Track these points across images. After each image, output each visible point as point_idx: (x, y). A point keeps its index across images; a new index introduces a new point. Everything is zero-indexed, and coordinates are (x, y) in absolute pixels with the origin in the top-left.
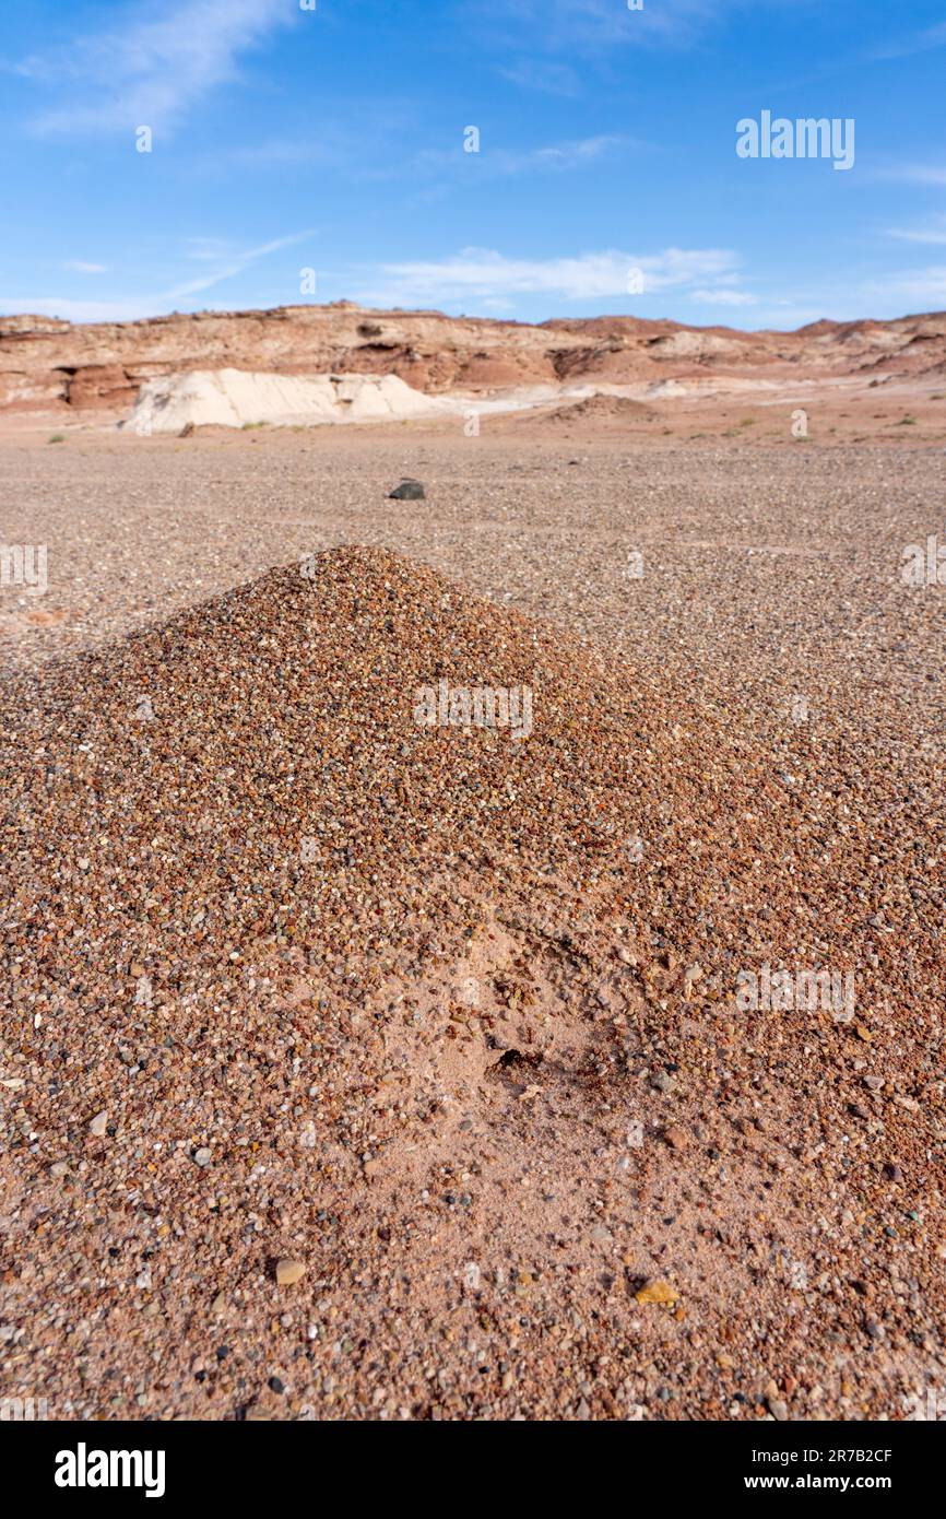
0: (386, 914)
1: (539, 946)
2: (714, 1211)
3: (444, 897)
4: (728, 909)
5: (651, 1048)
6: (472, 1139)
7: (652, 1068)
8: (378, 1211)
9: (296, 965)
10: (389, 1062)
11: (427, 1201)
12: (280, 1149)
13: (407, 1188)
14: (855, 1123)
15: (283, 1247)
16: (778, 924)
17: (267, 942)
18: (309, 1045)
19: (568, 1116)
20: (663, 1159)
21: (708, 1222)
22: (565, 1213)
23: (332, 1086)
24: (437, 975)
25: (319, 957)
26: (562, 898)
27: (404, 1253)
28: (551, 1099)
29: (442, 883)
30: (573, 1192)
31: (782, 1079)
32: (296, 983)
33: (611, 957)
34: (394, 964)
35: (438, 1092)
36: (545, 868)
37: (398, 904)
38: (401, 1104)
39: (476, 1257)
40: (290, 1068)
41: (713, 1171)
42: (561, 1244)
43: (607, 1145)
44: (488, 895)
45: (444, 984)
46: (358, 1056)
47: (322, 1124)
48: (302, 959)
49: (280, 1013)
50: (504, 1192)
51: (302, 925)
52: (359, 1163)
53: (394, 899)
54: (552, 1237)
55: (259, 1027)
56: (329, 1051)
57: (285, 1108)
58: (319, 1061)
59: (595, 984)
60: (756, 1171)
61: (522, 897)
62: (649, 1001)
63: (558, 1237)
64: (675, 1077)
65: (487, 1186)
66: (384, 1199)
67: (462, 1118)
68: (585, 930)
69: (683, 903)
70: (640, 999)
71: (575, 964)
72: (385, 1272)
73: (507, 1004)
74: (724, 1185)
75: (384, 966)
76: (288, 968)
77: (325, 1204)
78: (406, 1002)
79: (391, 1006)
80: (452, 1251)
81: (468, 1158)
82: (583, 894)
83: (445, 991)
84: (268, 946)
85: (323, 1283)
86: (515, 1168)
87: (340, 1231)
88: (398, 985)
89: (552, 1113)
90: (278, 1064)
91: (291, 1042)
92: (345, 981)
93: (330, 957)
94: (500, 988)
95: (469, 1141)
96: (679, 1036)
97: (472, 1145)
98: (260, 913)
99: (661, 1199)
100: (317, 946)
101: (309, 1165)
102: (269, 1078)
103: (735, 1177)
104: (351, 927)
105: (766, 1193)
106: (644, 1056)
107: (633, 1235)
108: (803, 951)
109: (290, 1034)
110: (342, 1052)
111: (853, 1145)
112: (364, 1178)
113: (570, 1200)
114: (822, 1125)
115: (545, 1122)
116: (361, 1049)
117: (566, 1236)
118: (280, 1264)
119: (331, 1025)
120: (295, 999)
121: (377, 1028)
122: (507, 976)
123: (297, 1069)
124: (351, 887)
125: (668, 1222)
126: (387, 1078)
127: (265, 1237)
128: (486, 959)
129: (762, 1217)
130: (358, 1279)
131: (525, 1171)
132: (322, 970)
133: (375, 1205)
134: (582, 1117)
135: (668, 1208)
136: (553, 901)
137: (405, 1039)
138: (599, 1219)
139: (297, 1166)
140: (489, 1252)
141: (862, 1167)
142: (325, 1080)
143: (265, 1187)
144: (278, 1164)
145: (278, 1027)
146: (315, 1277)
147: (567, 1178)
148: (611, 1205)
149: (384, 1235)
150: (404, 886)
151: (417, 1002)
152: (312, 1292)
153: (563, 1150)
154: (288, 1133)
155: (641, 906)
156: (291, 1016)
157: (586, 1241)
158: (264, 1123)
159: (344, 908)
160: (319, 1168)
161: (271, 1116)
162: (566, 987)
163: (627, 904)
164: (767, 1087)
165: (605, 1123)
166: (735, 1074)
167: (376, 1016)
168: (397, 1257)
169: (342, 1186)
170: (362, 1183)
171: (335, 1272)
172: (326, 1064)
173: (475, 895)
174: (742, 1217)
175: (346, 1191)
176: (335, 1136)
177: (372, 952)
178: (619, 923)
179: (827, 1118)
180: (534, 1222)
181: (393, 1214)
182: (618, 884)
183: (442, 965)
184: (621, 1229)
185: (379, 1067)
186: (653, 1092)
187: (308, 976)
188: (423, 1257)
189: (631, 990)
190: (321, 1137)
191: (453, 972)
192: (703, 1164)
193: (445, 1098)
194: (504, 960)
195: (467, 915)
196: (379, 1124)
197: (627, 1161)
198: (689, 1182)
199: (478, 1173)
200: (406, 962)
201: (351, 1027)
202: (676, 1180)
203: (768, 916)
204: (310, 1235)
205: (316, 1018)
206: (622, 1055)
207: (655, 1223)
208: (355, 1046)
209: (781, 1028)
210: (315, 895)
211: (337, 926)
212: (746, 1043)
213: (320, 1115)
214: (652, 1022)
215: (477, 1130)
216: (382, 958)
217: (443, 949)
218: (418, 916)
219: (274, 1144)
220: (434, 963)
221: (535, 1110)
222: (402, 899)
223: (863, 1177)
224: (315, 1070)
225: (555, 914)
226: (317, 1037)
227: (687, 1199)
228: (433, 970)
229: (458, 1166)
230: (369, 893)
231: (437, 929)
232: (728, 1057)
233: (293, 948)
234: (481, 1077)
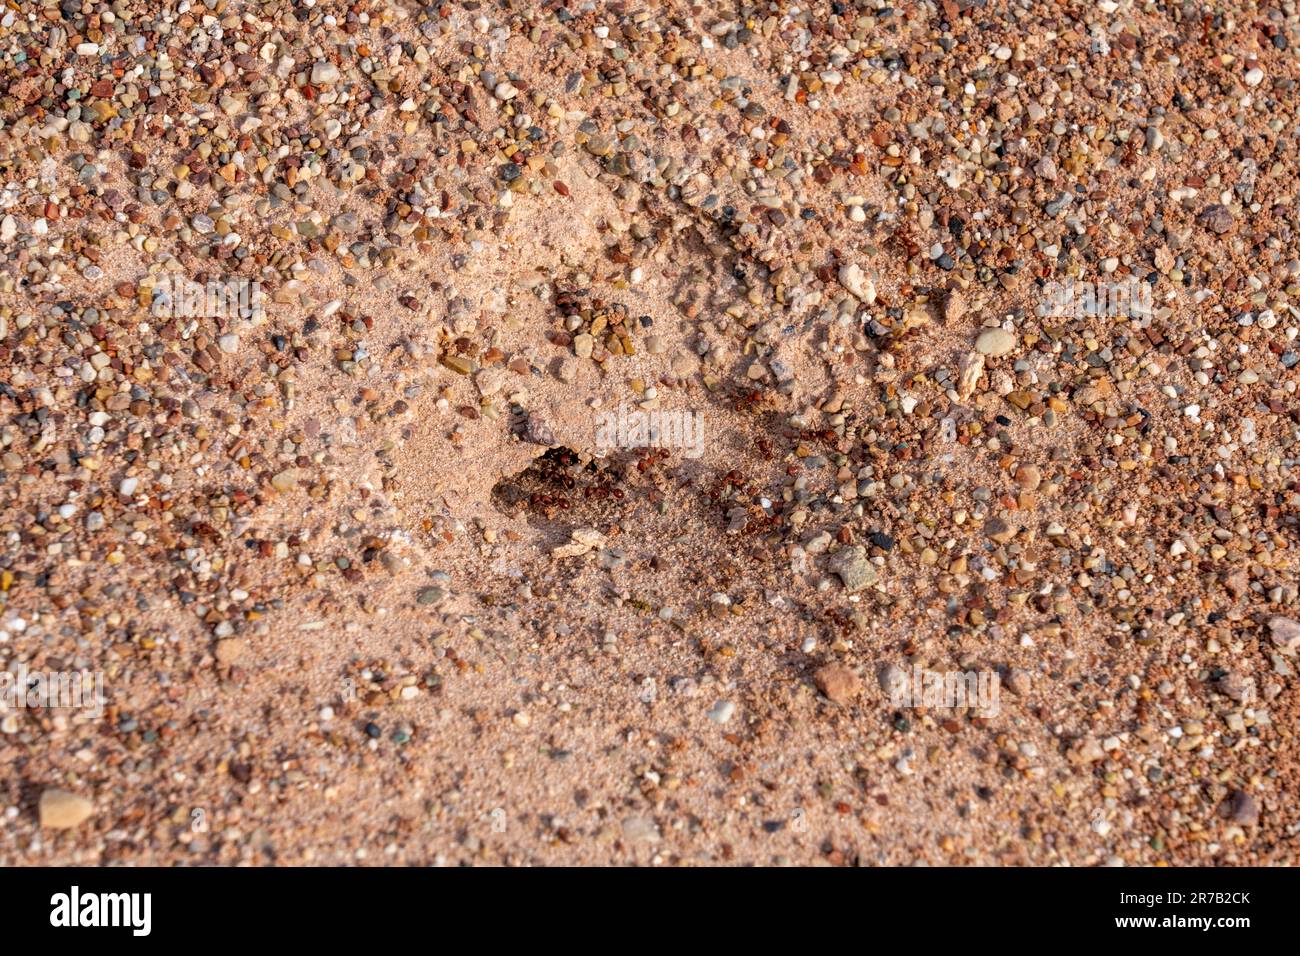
0: (324, 99)
1: (668, 222)
2: (863, 822)
3: (465, 76)
4: (1133, 194)
5: (850, 492)
6: (436, 624)
7: (839, 536)
8: (235, 730)
9: (110, 195)
10: (289, 446)
11: (327, 727)
12: (56, 591)
13: (295, 698)
14: (1210, 705)
15: (53, 766)
16: (1240, 246)
17: (47, 132)
18: (126, 386)
19: (642, 606)
20: (801, 717)
21: (846, 838)
22: (585, 783)
23: (167, 481)
24: (422, 263)
25: (161, 184)
26: (745, 113)
27: (273, 808)
28: (619, 566)
29: (467, 35)
30: (609, 750)
31: (1098, 599)
32: (106, 241)
33: (822, 275)
34: (329, 227)
35: (382, 522)
36: (722, 28)
37: (355, 77)
38: (305, 536)
39: (402, 832)
40: (84, 430)
41: (887, 752)
42: (562, 835)
43: (702, 673)
44: (570, 86)
45: (435, 286)
46: (226, 425)
47: (141, 555)
48: (122, 185)
49: (68, 307)
50: (477, 730)
51: (128, 101)
52: (207, 639)
53: (348, 65)
54: (547, 819)
55: (22, 333)
56: (168, 405)
57: (68, 511)
58: (144, 424)
59: (772, 332)
60: (975, 765)
61: (650, 101)
62: (881, 389)
63: (557, 823)
64: (880, 560)
65: (447, 715)
66: (246, 711)
67: (424, 580)
68: (778, 203)
69: (1030, 164)
70: (861, 380)
71: (740, 277)
72: (233, 834)
73: (571, 345)
74: (900, 780)
75: (305, 227)
76: (86, 199)
77: (135, 704)
78: (345, 319)
79: (311, 324)
80: (361, 817)
81: (421, 658)
82: (797, 110)
83: (433, 303)
84: (48, 143)
85: (122, 835)
86: (509, 689)
87: (159, 755)
88: (332, 276)
89: (610, 595)
90: (59, 419)
91: (89, 374)
92: (214, 252)
93: (186, 190)
94: (564, 304)
95: (429, 627)
96: (918, 477)
97: (435, 635)
98: (31, 54)
99: (770, 787)
100: (160, 157)
101: (110, 630)
102: (39, 447)
103: (927, 769)
104: (241, 120)
105: (975, 806)
106: (833, 509)
107: (699, 839)
108: (1269, 319)
109: (88, 355)
110: (195, 413)
111: (1185, 746)
112: (214, 668)
113: (599, 763)
114: (1140, 701)
115: (592, 610)
116: (235, 411)
117: (574, 822)
118: (46, 795)
119: (176, 348)
120: (101, 279)
121: (273, 368)
122: (583, 280)
123: (97, 436)
124: (250, 18)
125: (770, 827)
126: (281, 480)
127: (21, 746)
128: (538, 239)
129: (950, 845)
130: (185, 837)
131: (527, 698)
132: (166, 217)
133: (229, 719)
134: (667, 613)
135: (779, 804)
136: (722, 120)
137: (331, 401)
138: (645, 804)
139: (86, 629)
140: (427, 827)
141: (1185, 788)
142: (154, 466)
143: (23, 657)
144: (50, 620)
145: (62, 336)
146: (109, 824)
147: (604, 722)
148: (673, 784)
149: (240, 773)
150: (375, 31)
151: (367, 320)
152: (101, 847)
153: (612, 670)
154: (73, 562)
155: (927, 157)
156: (92, 317)
157: (610, 837)
158: (27, 538)
159: (229, 69)
160: (129, 637)
161: (41, 523)
162: (708, 327)
163: (894, 150)
164: (1063, 610)
165: (711, 632)
166: (1007, 574)
167: (275, 341)
168: (260, 812)
169: (172, 677)
170: (209, 676)
171: (145, 822)
172: (159, 433)
173: (538, 79)
174: (913, 838)
175: (177, 686)
176: (166, 580)
177: (283, 190)
178: (864, 193)
179: (1156, 688)
180: (521, 791)
181: (261, 740)
182: (889, 96)
183: (436, 243)
184: (679, 825)
185: (268, 454)
186: (826, 585)
187: (135, 228)
188: (307, 819)
189: (848, 358)
190: (138, 578)
191: (459, 262)
192: (875, 736)
193: (396, 536)
194: (580, 243)
195: (513, 130)
196: (254, 571)
197: (729, 713)
198: (835, 765)
199: (435, 690)
200: (357, 226)
201: (218, 357)
202: (811, 758)
203: (1220, 223)
204: (104, 753)
205: (145, 328)
206: (788, 496)
207: (746, 825)
208: (223, 401)
209: (1144, 491)
210: (164, 28)
211: (210, 115)
212: (1056, 513)
213: (139, 537)
214: (873, 436)
215: (451, 607)
216: (303, 207)
217: (444, 206)
218: (399, 113)
219: (44, 578)
220: (418, 235)
221: (579, 582)
222: (367, 67)
223: (1178, 805)
224: (136, 443)
225: (717, 153)
226: (144, 372)
227: (821, 794)
228: (413, 252)
229: (400, 670)
230: (292, 39)
231: (438, 155)
232: (1003, 538)
233: (105, 154)
234: (484, 495)
